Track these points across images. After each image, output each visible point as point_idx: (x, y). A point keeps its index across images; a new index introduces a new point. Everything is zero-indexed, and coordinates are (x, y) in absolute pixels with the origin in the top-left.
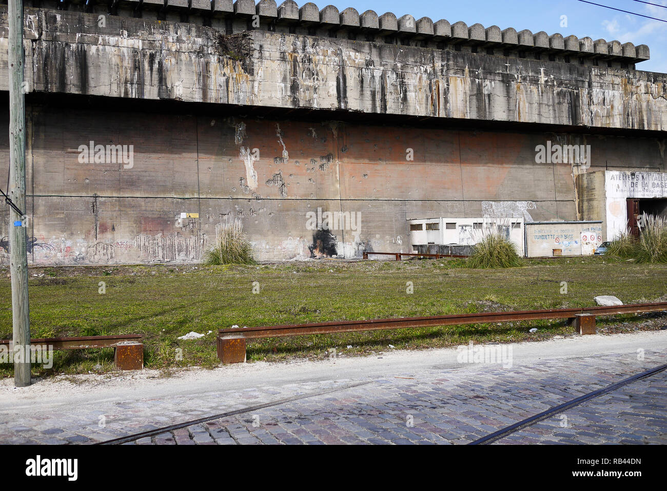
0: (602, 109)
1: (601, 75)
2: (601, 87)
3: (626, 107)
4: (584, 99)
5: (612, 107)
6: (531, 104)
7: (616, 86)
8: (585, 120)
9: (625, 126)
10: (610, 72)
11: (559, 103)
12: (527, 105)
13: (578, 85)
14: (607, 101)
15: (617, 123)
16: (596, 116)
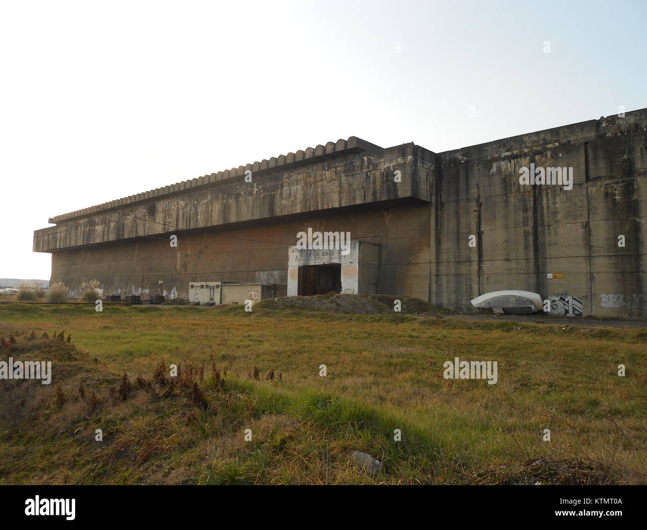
0: (288, 202)
1: (290, 176)
2: (289, 185)
3: (305, 196)
4: (278, 197)
5: (296, 198)
6: (248, 208)
7: (299, 182)
8: (278, 212)
9: (304, 210)
10: (296, 172)
11: (263, 204)
12: (246, 209)
13: (275, 188)
14: (292, 194)
15: (298, 209)
16: (284, 207)
